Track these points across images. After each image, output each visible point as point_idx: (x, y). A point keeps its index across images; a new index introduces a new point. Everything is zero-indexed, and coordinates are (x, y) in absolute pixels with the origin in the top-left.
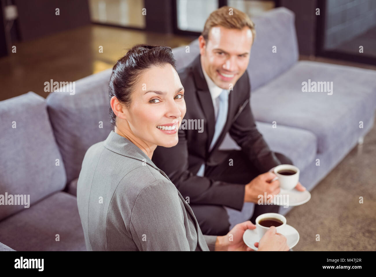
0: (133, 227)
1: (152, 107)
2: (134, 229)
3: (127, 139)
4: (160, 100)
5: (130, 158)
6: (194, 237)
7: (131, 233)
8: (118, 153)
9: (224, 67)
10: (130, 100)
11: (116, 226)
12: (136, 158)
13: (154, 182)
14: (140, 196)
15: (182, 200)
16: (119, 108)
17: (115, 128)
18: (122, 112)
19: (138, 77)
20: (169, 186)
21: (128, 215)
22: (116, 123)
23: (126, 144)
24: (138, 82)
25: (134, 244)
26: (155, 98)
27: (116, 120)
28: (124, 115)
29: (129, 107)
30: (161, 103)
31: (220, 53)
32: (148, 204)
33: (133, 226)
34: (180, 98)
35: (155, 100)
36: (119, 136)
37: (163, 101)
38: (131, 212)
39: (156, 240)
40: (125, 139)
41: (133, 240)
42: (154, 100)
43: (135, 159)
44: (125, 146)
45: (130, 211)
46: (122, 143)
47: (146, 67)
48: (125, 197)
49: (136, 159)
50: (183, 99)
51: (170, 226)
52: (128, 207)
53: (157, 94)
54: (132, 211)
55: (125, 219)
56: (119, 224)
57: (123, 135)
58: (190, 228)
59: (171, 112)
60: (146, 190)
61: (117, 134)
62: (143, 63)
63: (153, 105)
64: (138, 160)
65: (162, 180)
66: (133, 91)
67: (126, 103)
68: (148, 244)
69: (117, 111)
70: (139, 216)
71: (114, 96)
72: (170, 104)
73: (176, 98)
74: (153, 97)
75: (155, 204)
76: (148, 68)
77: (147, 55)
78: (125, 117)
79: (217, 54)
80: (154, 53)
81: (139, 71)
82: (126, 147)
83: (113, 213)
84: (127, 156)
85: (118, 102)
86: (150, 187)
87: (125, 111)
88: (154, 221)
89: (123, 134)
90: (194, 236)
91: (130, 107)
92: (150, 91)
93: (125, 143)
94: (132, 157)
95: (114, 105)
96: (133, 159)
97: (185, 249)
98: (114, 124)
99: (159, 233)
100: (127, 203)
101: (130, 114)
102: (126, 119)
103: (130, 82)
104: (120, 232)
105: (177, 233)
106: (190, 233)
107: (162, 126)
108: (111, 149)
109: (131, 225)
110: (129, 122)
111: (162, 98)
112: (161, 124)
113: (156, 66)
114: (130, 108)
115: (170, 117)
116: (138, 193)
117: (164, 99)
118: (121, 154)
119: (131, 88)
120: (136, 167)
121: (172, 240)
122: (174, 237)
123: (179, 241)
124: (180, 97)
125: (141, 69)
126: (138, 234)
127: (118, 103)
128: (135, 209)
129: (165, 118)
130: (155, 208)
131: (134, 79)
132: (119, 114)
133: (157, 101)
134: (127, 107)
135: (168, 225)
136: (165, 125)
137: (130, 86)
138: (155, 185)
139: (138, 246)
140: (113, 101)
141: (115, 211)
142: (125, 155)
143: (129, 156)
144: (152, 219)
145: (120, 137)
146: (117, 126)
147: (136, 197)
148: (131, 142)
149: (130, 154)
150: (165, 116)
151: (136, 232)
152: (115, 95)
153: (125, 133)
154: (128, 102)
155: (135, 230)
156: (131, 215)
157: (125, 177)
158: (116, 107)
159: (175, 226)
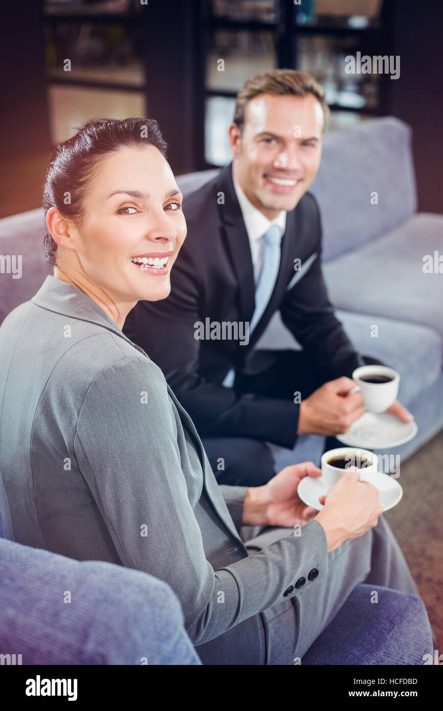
0: (81, 444)
1: (122, 220)
2: (82, 447)
3: (76, 288)
4: (138, 209)
5: (79, 319)
6: (196, 475)
7: (75, 457)
8: (58, 312)
9: (276, 164)
10: (82, 211)
11: (47, 443)
12: (89, 320)
13: (122, 359)
14: (94, 384)
15: (175, 403)
16: (62, 231)
17: (56, 269)
18: (68, 236)
19: (95, 166)
20: (150, 368)
21: (70, 423)
22: (57, 260)
23: (73, 295)
24: (96, 175)
25: (81, 478)
26: (129, 206)
27: (56, 256)
28: (72, 241)
29: (79, 225)
30: (140, 214)
31: (268, 141)
32: (108, 399)
33: (80, 442)
34: (175, 210)
35: (129, 209)
36: (61, 281)
37: (142, 211)
38: (77, 416)
39: (124, 468)
40: (71, 288)
41: (79, 470)
42: (127, 208)
43: (87, 321)
44: (70, 299)
45: (76, 413)
46: (65, 293)
47: (110, 149)
48: (67, 388)
49: (90, 322)
50: (180, 212)
51: (149, 442)
52: (73, 406)
53: (132, 195)
54: (78, 414)
55: (66, 430)
56: (54, 440)
57: (69, 281)
58: (189, 457)
59: (158, 229)
60: (105, 374)
61: (58, 278)
62: (106, 143)
63: (125, 216)
64: (94, 325)
65: (136, 357)
66: (88, 193)
67: (76, 217)
68: (109, 476)
69: (58, 235)
70: (92, 422)
71: (53, 206)
72: (156, 217)
73: (167, 208)
74: (125, 203)
75: (123, 399)
76: (114, 150)
77: (113, 128)
78: (73, 246)
79: (263, 144)
80: (125, 126)
81: (98, 157)
82: (72, 300)
83: (43, 420)
84: (74, 316)
85: (59, 217)
86: (113, 369)
87: (73, 233)
88: (120, 431)
89: (68, 278)
90: (197, 473)
91: (82, 223)
92: (119, 192)
93: (71, 293)
94: (82, 318)
95: (53, 223)
96: (84, 322)
97: (177, 488)
98: (53, 261)
99: (129, 456)
100: (71, 400)
101: (83, 237)
102: (74, 250)
103: (82, 176)
104: (55, 456)
105: (163, 456)
106: (188, 464)
107: (142, 256)
108: (44, 305)
109: (76, 440)
110: (80, 256)
111: (141, 205)
112: (139, 254)
113: (130, 147)
114: (82, 226)
115: (156, 240)
116: (91, 379)
117: (145, 207)
118: (63, 313)
119: (83, 188)
120: (89, 335)
121: (153, 469)
122: (158, 464)
123: (167, 472)
124: (174, 207)
125: (102, 153)
126: (89, 457)
127: (60, 219)
128: (85, 410)
129: (147, 242)
130: (122, 408)
131: (89, 170)
132: (63, 241)
133: (131, 211)
134: (77, 223)
135: (147, 440)
136: (148, 256)
137: (82, 184)
138: (123, 364)
139: (88, 483)
140: (51, 215)
141: (46, 415)
142: (71, 315)
143: (78, 317)
144: (115, 427)
145: (63, 283)
146: (59, 265)
147: (87, 386)
148: (83, 292)
149: (80, 313)
150: (147, 237)
151: (85, 455)
152: (55, 205)
153: (72, 277)
154: (78, 215)
155: (83, 450)
156: (76, 421)
157: (69, 352)
158: (56, 227)
159: (158, 442)
